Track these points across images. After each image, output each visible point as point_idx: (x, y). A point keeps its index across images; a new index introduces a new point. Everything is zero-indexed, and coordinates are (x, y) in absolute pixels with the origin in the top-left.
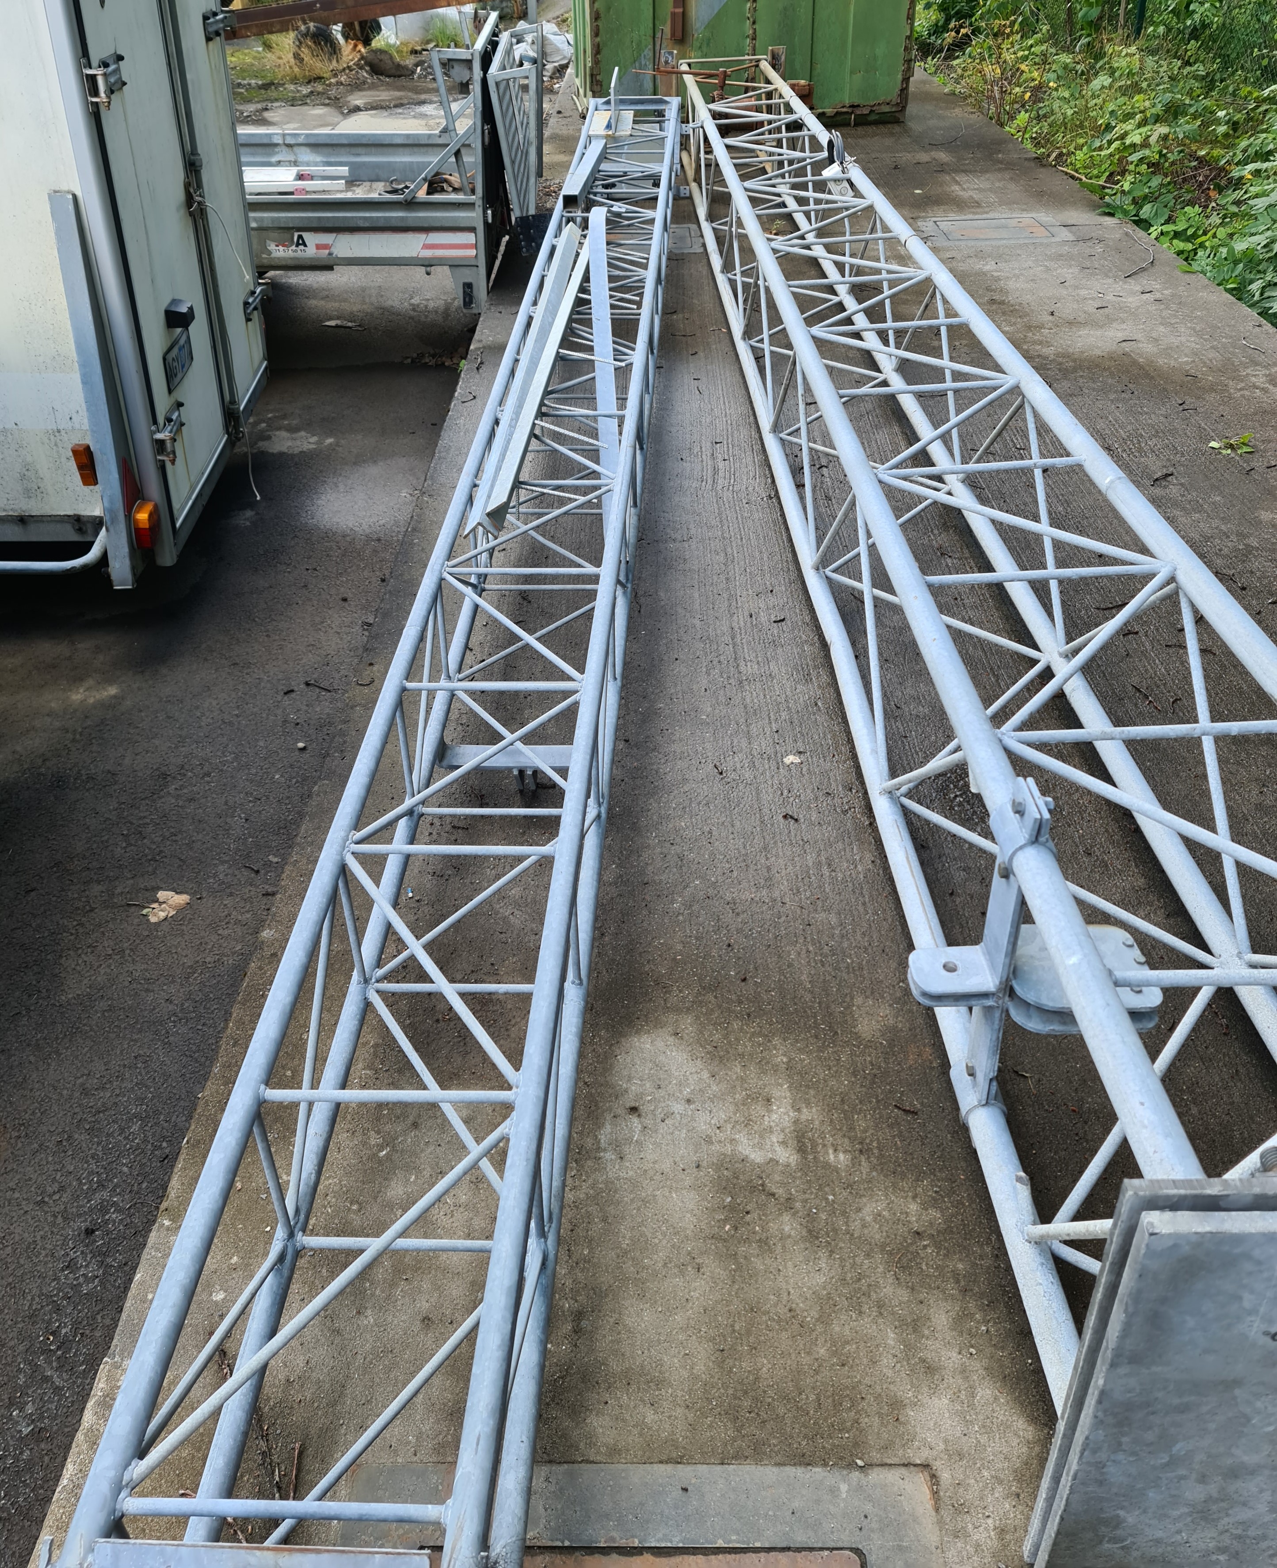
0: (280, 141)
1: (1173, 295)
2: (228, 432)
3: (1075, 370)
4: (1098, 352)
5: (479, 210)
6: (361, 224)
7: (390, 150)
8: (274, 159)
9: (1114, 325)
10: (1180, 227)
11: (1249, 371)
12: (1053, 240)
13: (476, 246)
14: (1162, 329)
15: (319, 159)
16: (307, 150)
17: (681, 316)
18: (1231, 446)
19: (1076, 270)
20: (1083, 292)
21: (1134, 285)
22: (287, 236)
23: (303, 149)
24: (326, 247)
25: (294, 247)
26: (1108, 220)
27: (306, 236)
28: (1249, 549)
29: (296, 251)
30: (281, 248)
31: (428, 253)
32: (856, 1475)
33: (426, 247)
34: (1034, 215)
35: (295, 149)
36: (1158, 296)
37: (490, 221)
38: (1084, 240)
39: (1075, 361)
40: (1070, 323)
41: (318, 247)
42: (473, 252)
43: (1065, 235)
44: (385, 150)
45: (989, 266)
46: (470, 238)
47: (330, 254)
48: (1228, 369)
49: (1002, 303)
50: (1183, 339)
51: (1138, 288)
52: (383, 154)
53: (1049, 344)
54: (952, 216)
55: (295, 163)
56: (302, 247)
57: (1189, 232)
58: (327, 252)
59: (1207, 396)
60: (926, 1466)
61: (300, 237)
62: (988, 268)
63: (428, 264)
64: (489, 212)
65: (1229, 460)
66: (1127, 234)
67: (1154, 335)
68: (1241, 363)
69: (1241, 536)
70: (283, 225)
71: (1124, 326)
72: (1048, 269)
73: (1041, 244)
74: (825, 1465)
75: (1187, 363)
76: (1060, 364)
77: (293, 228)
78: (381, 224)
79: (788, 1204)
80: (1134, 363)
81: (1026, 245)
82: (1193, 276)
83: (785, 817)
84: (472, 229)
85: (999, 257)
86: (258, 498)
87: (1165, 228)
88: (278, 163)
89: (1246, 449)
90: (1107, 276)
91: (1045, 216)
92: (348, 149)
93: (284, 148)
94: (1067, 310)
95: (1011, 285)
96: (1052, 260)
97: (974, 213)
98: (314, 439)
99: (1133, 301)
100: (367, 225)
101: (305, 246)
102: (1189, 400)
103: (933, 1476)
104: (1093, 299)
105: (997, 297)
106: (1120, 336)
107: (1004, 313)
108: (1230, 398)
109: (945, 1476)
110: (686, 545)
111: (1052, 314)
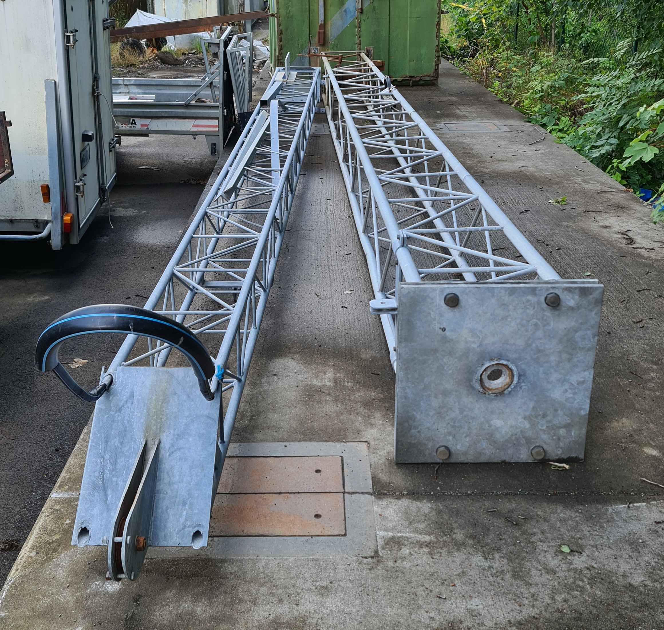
0: (122, 83)
1: (549, 151)
2: (100, 197)
3: (497, 176)
4: (509, 171)
5: (220, 110)
6: (164, 115)
7: (176, 88)
8: (118, 91)
9: (519, 161)
10: (561, 127)
11: (575, 178)
12: (500, 131)
13: (218, 126)
14: (541, 163)
15: (140, 91)
16: (135, 87)
17: (316, 157)
18: (558, 202)
19: (507, 142)
20: (508, 150)
21: (533, 148)
22: (127, 120)
23: (133, 86)
24: (146, 125)
25: (130, 125)
26: (528, 124)
27: (136, 120)
28: (554, 234)
29: (131, 127)
30: (124, 125)
31: (195, 129)
32: (343, 444)
33: (194, 126)
34: (493, 122)
35: (129, 86)
36: (542, 151)
37: (226, 114)
38: (514, 131)
39: (497, 173)
40: (499, 161)
41: (142, 125)
42: (217, 129)
43: (506, 129)
44: (174, 88)
45: (467, 140)
46: (216, 122)
47: (148, 129)
48: (566, 177)
49: (470, 153)
50: (549, 167)
51: (535, 149)
52: (173, 90)
53: (487, 168)
54: (453, 122)
55: (128, 93)
56: (134, 125)
57: (565, 129)
58: (146, 127)
59: (553, 186)
60: (366, 442)
61: (133, 120)
62: (466, 141)
63: (195, 134)
64: (225, 110)
65: (555, 206)
66: (535, 129)
67: (536, 165)
68: (572, 175)
69: (551, 229)
70: (125, 115)
71: (523, 162)
72: (494, 141)
73: (494, 132)
74: (333, 441)
75: (548, 175)
76: (490, 174)
77: (130, 116)
78: (173, 115)
79: (329, 394)
80: (525, 174)
81: (486, 133)
82: (561, 145)
83: (342, 307)
84: (217, 118)
85: (471, 136)
86: (112, 227)
87: (554, 127)
88: (120, 93)
89: (564, 203)
90: (521, 144)
91: (497, 122)
92: (155, 87)
93: (123, 86)
94: (498, 156)
95: (475, 147)
96: (497, 138)
97: (464, 121)
98: (136, 211)
99: (530, 153)
100: (166, 115)
101: (136, 124)
102: (545, 187)
103: (369, 444)
104: (512, 152)
105: (467, 151)
106: (521, 165)
107: (469, 157)
108: (563, 186)
109: (372, 443)
110: (311, 232)
111: (491, 157)
